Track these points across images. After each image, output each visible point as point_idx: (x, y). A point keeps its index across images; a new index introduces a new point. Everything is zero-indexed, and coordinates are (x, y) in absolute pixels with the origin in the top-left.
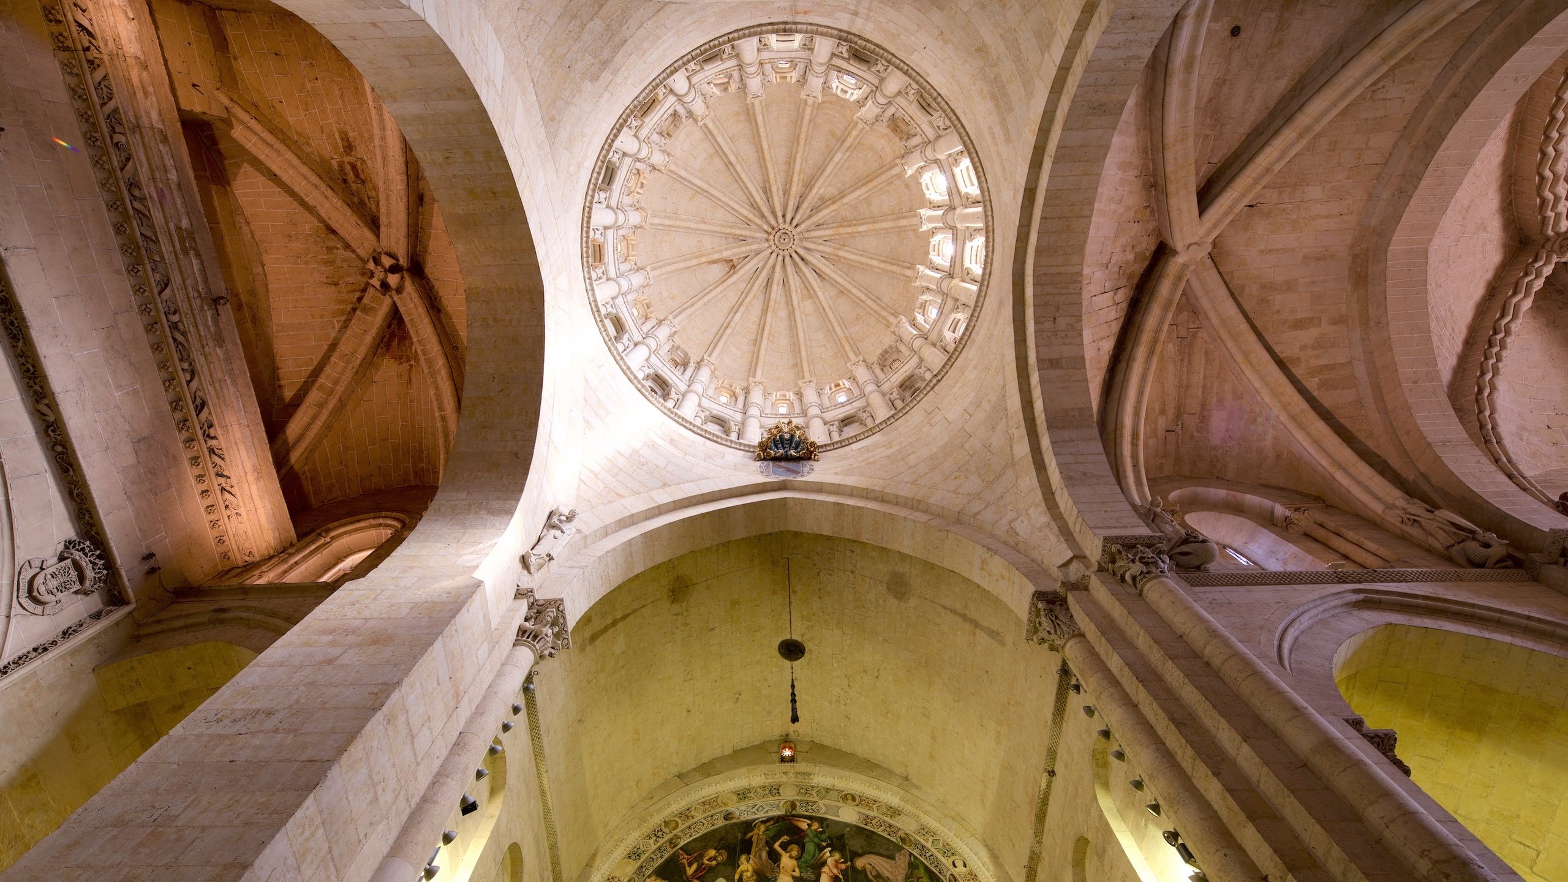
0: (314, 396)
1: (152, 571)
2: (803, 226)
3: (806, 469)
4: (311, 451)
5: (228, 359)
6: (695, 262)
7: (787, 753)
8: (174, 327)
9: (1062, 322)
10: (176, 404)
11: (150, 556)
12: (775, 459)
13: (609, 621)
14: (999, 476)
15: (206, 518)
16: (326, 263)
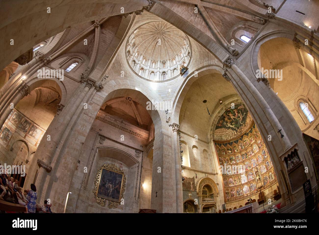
0: (137, 116)
1: (142, 147)
2: (160, 29)
3: (188, 72)
4: (142, 121)
5: (128, 125)
6: (154, 48)
7: (221, 102)
8: (122, 128)
9: (194, 31)
10: (129, 133)
11: (141, 146)
12: (184, 74)
13: (184, 112)
14: (208, 55)
15: (141, 138)
16: (124, 103)
